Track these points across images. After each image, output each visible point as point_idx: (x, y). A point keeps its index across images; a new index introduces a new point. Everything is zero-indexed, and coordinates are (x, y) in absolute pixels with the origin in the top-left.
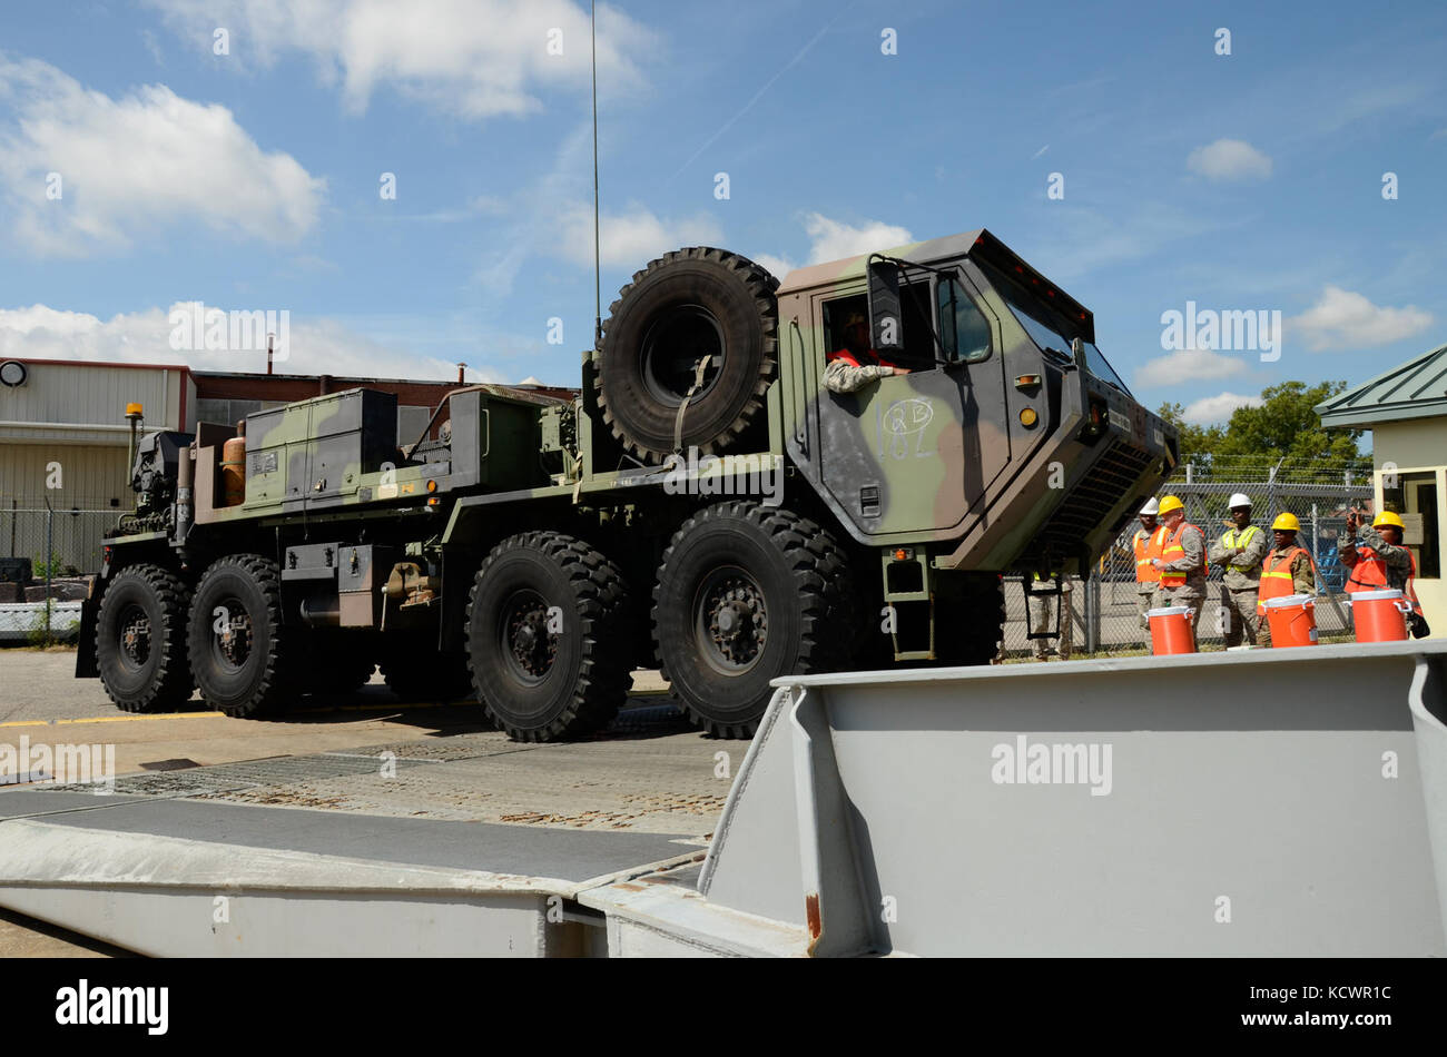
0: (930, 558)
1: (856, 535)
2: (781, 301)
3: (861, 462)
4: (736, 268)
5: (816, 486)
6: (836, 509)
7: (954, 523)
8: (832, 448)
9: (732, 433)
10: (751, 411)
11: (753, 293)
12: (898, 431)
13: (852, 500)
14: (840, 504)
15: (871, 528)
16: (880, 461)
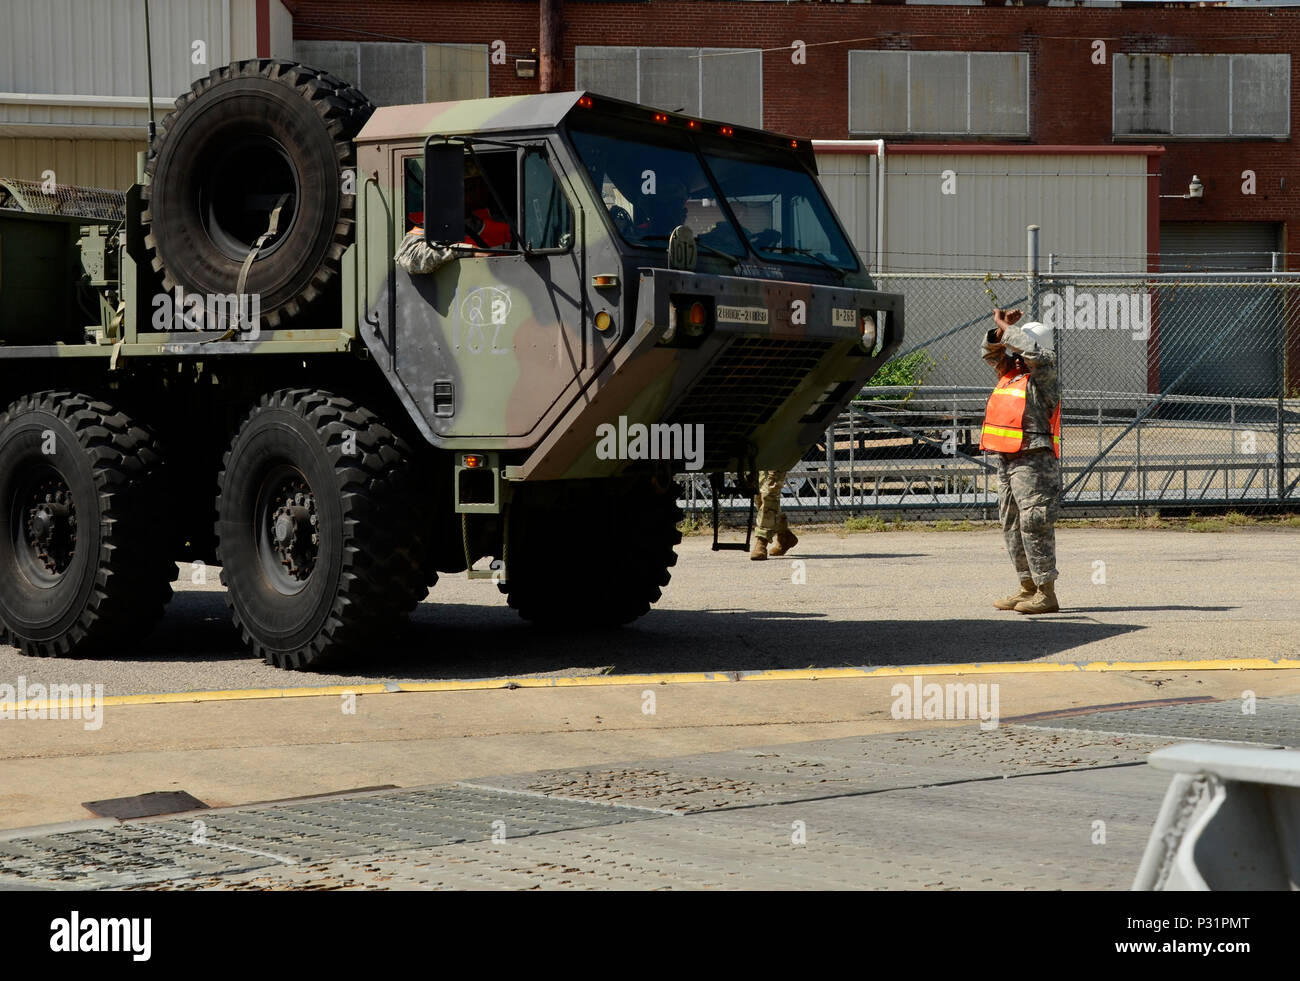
0: (502, 468)
1: (427, 435)
2: (361, 151)
3: (436, 353)
4: (315, 97)
5: (389, 375)
6: (407, 404)
7: (524, 432)
8: (407, 333)
9: (302, 302)
10: (324, 277)
11: (333, 132)
12: (475, 322)
13: (425, 395)
14: (413, 399)
15: (443, 429)
16: (456, 353)
